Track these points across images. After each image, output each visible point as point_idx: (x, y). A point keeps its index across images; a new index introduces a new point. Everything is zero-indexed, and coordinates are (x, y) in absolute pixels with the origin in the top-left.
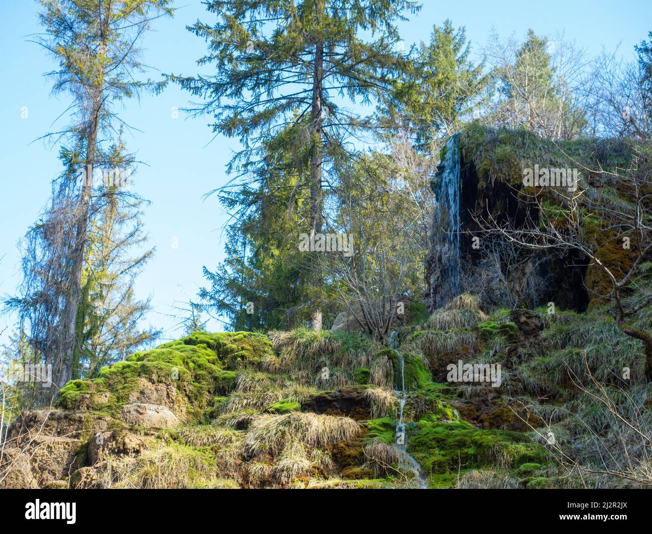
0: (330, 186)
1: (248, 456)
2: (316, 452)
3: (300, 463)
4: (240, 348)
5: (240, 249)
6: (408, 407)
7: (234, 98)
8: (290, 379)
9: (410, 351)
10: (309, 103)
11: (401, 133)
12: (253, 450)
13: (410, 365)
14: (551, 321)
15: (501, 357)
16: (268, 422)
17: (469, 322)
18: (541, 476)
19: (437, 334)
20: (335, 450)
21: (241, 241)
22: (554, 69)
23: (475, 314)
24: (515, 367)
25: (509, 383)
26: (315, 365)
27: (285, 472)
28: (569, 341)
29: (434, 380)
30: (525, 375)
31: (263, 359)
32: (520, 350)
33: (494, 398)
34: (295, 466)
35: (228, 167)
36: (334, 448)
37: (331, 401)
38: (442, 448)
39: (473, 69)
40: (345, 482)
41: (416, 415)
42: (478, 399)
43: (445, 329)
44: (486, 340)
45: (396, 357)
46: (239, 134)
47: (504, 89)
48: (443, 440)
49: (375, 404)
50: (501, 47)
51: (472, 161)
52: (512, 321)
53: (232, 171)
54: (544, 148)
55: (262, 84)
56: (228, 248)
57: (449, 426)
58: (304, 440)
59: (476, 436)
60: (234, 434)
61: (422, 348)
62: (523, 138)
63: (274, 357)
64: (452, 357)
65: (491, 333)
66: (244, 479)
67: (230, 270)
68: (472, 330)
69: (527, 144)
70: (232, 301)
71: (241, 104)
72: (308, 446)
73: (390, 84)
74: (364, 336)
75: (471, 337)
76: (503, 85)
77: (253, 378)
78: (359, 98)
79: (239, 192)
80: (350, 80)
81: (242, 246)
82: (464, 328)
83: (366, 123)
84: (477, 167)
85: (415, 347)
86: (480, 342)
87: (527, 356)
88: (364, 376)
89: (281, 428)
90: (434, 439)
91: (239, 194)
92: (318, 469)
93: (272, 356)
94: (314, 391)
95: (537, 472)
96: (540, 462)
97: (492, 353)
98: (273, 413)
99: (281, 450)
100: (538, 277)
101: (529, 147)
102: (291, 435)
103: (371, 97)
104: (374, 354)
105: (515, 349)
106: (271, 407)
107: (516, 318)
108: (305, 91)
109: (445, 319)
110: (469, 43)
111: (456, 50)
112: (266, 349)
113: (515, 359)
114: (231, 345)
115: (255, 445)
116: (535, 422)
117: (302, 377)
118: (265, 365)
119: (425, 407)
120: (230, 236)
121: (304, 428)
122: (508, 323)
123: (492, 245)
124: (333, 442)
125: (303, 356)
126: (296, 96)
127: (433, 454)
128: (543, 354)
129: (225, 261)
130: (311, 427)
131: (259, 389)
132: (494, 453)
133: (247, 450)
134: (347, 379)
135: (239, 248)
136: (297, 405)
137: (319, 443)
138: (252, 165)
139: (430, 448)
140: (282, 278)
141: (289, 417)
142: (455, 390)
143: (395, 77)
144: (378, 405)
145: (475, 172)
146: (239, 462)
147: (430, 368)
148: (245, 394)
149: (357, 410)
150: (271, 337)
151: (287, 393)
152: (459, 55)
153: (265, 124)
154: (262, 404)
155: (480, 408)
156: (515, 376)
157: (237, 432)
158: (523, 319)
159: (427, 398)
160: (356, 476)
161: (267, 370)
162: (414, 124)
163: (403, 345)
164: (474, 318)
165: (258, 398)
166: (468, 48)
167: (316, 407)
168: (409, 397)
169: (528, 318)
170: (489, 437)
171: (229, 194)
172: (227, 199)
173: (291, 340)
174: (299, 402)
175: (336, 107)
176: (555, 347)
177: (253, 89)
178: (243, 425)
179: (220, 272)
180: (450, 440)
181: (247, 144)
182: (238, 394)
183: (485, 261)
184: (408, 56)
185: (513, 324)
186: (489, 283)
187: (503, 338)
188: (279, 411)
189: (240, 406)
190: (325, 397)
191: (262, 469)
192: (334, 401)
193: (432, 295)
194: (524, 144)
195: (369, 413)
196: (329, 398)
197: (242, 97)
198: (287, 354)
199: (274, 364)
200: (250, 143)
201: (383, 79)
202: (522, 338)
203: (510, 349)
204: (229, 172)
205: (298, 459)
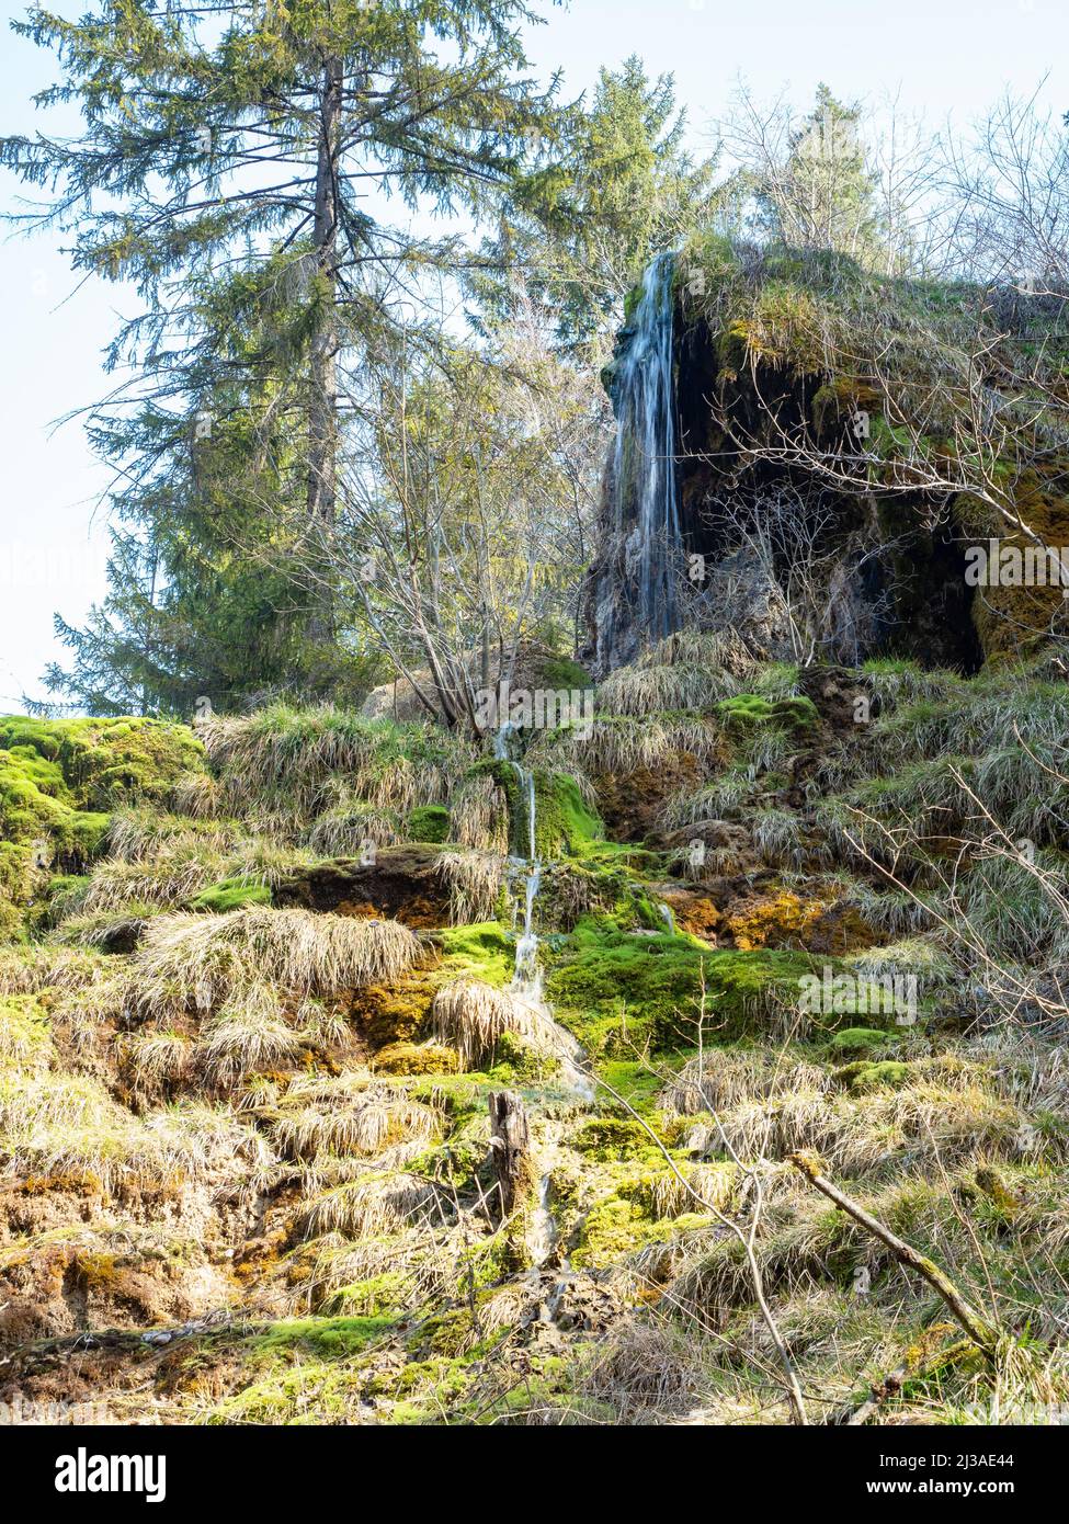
0: (355, 407)
1: (132, 1019)
2: (308, 1006)
3: (266, 1033)
4: (120, 755)
5: (142, 574)
6: (544, 897)
7: (125, 194)
8: (247, 832)
9: (551, 765)
10: (307, 210)
11: (525, 314)
12: (147, 1003)
13: (550, 798)
14: (899, 694)
15: (776, 781)
16: (187, 931)
17: (697, 695)
18: (888, 1059)
19: (616, 725)
20: (358, 1004)
21: (146, 555)
22: (875, 177)
23: (712, 677)
24: (810, 802)
25: (798, 840)
26: (311, 797)
27: (227, 1057)
28: (944, 742)
29: (609, 837)
30: (836, 821)
31: (180, 785)
32: (825, 762)
33: (760, 877)
34: (253, 1042)
35: (108, 354)
36: (356, 997)
37: (348, 883)
38: (631, 998)
39: (690, 172)
40: (382, 1081)
41: (565, 916)
42: (719, 879)
43: (636, 713)
44: (739, 740)
45: (515, 780)
46: (136, 275)
47: (761, 221)
48: (635, 977)
49: (462, 889)
50: (756, 119)
51: (701, 320)
52: (803, 694)
53: (117, 364)
54: (876, 291)
55: (192, 161)
56: (114, 571)
57: (649, 943)
58: (277, 977)
59: (718, 964)
60: (99, 964)
61: (580, 760)
62: (827, 267)
63: (207, 778)
64: (654, 781)
65: (750, 723)
66: (121, 1078)
67: (118, 623)
68: (705, 716)
69: (837, 280)
70: (122, 696)
71: (144, 211)
72: (290, 991)
73: (502, 170)
74: (435, 731)
75: (702, 733)
76: (760, 211)
77: (152, 829)
78: (427, 200)
79: (136, 417)
80: (405, 156)
81: (147, 566)
82: (684, 711)
83: (442, 254)
84: (716, 333)
85: (563, 755)
86: (724, 746)
87: (840, 776)
88: (433, 824)
89: (219, 945)
90: (612, 973)
91: (137, 422)
92: (313, 1050)
93: (202, 776)
94: (307, 859)
95: (877, 1050)
96: (884, 1027)
97: (752, 770)
98: (200, 910)
99: (217, 1003)
100: (859, 602)
101: (840, 287)
102: (244, 964)
103: (455, 199)
104: (458, 771)
105: (812, 761)
106: (197, 899)
107: (812, 687)
108: (298, 182)
109: (637, 689)
110: (682, 112)
111: (652, 127)
112: (187, 759)
113: (810, 784)
114: (97, 748)
115: (154, 990)
116: (862, 935)
117: (278, 827)
118: (182, 799)
119: (589, 897)
120: (119, 544)
121: (280, 947)
122: (793, 699)
123: (753, 513)
124: (354, 982)
125: (280, 775)
126: (275, 192)
127: (607, 1011)
128: (882, 772)
129: (106, 603)
130: (298, 943)
131: (168, 855)
132: (764, 1006)
133: (132, 1005)
134: (391, 832)
135: (141, 572)
136: (266, 892)
137: (316, 984)
138: (170, 358)
139: (601, 997)
140: (237, 621)
141: (241, 919)
142: (664, 858)
143: (513, 154)
144: (469, 893)
145: (711, 346)
146: (109, 1032)
147: (599, 808)
148: (131, 868)
149: (417, 904)
150: (200, 731)
151: (237, 862)
152: (659, 138)
153: (199, 254)
154: (173, 893)
155: (726, 903)
156: (812, 824)
157: (106, 959)
158: (831, 689)
159: (594, 874)
160: (411, 1066)
161: (190, 811)
162: (553, 295)
163: (533, 752)
164: (710, 687)
165: (165, 877)
166: (679, 123)
167: (311, 898)
168: (549, 872)
169: (843, 686)
170: (753, 968)
171: (111, 423)
172: (108, 434)
173: (253, 737)
174: (267, 884)
175: (373, 223)
176: (911, 754)
177: (172, 171)
178: (122, 942)
179: (93, 627)
180: (654, 977)
181: (155, 299)
182: (112, 868)
183: (734, 555)
184: (544, 98)
185: (804, 700)
186: (744, 607)
187: (781, 733)
188: (216, 907)
189: (116, 897)
190: (334, 872)
191: (168, 1050)
192: (358, 882)
193: (599, 653)
194: (828, 280)
195: (447, 910)
196: (345, 874)
197: (144, 195)
198: (241, 771)
199: (207, 795)
200: (162, 296)
201: (485, 156)
202: (828, 736)
203: (798, 760)
204: (110, 366)
205: (261, 1025)
